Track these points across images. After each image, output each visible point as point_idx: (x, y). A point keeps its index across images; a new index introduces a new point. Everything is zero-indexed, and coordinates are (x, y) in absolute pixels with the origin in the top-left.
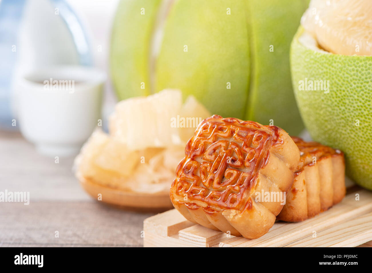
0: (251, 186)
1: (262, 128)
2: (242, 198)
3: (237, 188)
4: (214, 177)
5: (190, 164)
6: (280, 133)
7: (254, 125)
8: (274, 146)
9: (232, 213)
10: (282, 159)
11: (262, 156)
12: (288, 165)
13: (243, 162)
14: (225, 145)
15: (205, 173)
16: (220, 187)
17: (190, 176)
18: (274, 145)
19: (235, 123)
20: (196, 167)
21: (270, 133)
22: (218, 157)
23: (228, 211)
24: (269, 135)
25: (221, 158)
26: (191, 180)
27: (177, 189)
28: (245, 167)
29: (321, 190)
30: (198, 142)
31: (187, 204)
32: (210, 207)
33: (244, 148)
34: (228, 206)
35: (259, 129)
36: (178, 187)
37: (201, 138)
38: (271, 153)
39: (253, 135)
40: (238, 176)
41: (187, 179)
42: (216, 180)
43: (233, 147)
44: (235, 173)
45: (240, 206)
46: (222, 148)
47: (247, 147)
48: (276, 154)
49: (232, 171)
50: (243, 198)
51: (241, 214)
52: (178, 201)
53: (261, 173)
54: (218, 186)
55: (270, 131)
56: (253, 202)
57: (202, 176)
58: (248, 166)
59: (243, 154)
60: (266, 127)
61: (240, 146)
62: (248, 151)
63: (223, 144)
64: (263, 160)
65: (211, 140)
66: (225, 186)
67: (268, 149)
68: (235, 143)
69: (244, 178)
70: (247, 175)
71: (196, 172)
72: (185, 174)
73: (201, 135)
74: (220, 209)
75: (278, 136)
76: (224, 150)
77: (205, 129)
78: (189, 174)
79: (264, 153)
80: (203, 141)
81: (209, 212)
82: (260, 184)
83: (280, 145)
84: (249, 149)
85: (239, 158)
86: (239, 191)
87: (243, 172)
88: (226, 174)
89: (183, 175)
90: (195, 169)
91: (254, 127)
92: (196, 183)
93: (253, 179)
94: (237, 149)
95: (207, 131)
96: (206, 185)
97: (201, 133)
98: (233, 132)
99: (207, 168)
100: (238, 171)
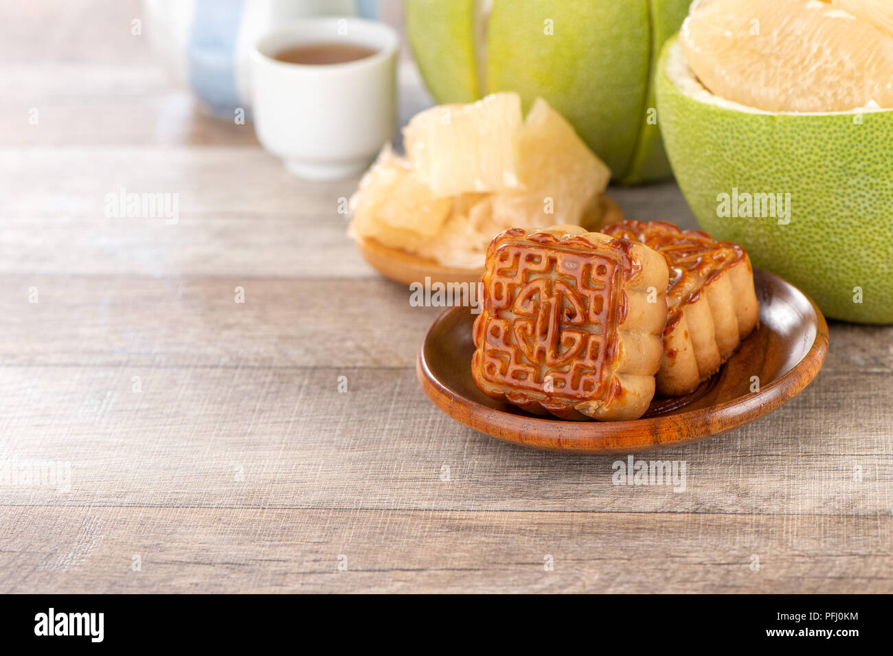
1: (599, 248)
2: (601, 381)
6: (632, 253)
8: (629, 281)
9: (592, 406)
11: (615, 300)
13: (586, 317)
16: (559, 363)
18: (628, 278)
21: (617, 257)
24: (616, 262)
28: (591, 323)
32: (551, 399)
34: (583, 396)
38: (628, 294)
39: (589, 265)
40: (585, 341)
42: (549, 354)
44: (578, 337)
45: (601, 393)
47: (584, 287)
48: (635, 290)
49: (571, 335)
50: (604, 379)
51: (608, 405)
53: (620, 330)
54: (555, 360)
55: (615, 252)
56: (621, 381)
57: (522, 345)
58: (596, 324)
59: (582, 300)
60: (607, 247)
61: (573, 286)
62: (588, 295)
63: (541, 285)
64: (618, 309)
65: (518, 280)
66: (566, 360)
67: (622, 288)
68: (562, 282)
69: (596, 345)
70: (600, 340)
71: (510, 339)
72: (492, 343)
73: (499, 271)
74: (569, 400)
75: (630, 260)
76: (546, 296)
77: (502, 260)
78: (498, 344)
79: (615, 295)
80: (505, 282)
81: (553, 408)
82: (624, 350)
83: (637, 274)
84: (590, 292)
85: (578, 309)
86: (594, 368)
87: (592, 335)
88: (563, 340)
89: (489, 347)
90: (507, 333)
91: (585, 248)
92: (516, 359)
93: (613, 347)
94: (569, 292)
95: (508, 264)
96: (534, 361)
97: (497, 269)
98: (553, 261)
99: (525, 329)
100: (582, 333)
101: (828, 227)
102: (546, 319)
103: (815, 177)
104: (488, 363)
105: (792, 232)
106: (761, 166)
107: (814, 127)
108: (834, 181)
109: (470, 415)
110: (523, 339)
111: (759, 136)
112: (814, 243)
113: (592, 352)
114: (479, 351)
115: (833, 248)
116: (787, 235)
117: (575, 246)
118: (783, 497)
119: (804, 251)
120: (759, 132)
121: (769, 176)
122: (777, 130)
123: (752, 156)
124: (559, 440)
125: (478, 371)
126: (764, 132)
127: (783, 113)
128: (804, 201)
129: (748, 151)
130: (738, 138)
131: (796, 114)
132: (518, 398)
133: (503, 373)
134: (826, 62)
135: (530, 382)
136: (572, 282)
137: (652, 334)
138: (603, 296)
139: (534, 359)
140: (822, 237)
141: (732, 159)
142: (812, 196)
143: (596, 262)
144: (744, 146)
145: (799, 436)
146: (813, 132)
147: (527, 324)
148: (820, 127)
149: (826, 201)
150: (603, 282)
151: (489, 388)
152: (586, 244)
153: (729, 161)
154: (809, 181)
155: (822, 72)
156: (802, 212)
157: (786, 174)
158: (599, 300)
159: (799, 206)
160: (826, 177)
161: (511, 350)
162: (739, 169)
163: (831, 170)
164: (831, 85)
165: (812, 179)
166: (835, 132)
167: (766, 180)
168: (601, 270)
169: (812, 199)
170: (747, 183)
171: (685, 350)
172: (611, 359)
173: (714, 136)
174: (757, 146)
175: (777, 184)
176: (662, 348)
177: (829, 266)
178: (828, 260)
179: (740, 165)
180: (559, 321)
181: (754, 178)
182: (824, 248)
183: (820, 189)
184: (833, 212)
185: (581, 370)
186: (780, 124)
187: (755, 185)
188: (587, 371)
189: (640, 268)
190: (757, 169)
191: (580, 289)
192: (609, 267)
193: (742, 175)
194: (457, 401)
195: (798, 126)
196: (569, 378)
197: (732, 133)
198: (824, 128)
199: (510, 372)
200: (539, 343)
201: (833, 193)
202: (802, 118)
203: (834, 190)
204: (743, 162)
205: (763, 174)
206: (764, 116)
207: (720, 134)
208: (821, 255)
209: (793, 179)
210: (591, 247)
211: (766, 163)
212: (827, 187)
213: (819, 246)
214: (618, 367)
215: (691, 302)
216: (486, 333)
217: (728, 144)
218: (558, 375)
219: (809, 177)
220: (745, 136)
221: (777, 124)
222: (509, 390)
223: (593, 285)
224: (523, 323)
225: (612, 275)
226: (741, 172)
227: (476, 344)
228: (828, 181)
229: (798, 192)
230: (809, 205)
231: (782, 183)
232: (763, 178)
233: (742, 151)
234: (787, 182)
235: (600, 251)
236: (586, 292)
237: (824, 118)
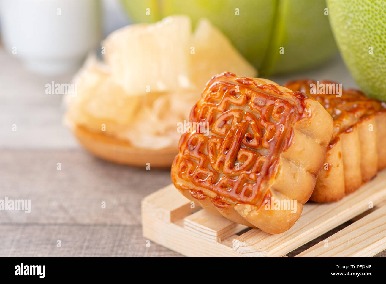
0: (270, 175)
1: (284, 95)
2: (258, 191)
3: (253, 176)
4: (225, 159)
5: (195, 138)
6: (306, 103)
7: (275, 90)
8: (299, 122)
9: (247, 209)
10: (310, 135)
11: (285, 134)
12: (318, 141)
13: (260, 142)
14: (238, 116)
15: (214, 151)
16: (232, 173)
17: (195, 154)
18: (299, 120)
19: (251, 86)
20: (203, 142)
21: (295, 103)
22: (229, 132)
23: (242, 205)
24: (293, 106)
25: (233, 132)
26: (197, 159)
27: (180, 170)
28: (263, 147)
29: (362, 158)
30: (206, 109)
31: (192, 190)
32: (219, 198)
33: (262, 122)
34: (242, 200)
35: (281, 97)
36: (181, 167)
37: (209, 103)
38: (295, 130)
39: (272, 106)
40: (255, 159)
41: (191, 157)
43: (249, 118)
44: (250, 155)
45: (256, 200)
46: (235, 120)
47: (265, 121)
48: (301, 131)
49: (246, 153)
50: (260, 190)
51: (259, 211)
52: (181, 185)
53: (283, 157)
54: (230, 171)
55: (294, 100)
56: (273, 195)
57: (210, 156)
58: (266, 148)
59: (261, 129)
60: (290, 95)
61: (257, 119)
62: (266, 127)
63: (235, 114)
64: (285, 140)
65: (221, 108)
66: (237, 172)
67: (292, 126)
68: (250, 115)
69: (261, 163)
70: (265, 160)
71: (203, 150)
72: (190, 150)
73: (209, 99)
75: (304, 108)
78: (194, 152)
79: (286, 130)
82: (281, 172)
83: (306, 119)
84: (268, 125)
85: (256, 135)
86: (256, 180)
87: (261, 156)
88: (239, 156)
89: (187, 152)
90: (202, 145)
92: (203, 164)
93: (273, 167)
95: (217, 95)
96: (215, 168)
98: (248, 98)
99: (215, 144)
100: (254, 153)
104: (183, 164)
110: (212, 151)
113: (257, 168)
114: (180, 155)
125: (175, 170)
135: (208, 183)
136: (258, 116)
143: (278, 104)
147: (218, 141)
161: (202, 158)
168: (280, 110)
180: (240, 142)
185: (246, 181)
188: (250, 182)
192: (287, 109)
214: (274, 184)
222: (192, 187)
223: (272, 120)
224: (215, 140)
235: (284, 97)
236: (265, 124)
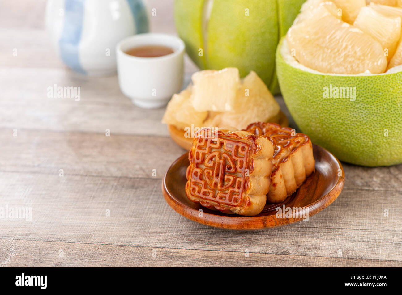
2: (241, 198)
4: (217, 182)
6: (257, 142)
9: (237, 209)
11: (249, 163)
13: (236, 169)
14: (219, 155)
18: (255, 153)
24: (250, 145)
25: (218, 166)
28: (238, 172)
34: (233, 205)
38: (254, 159)
39: (238, 146)
40: (235, 180)
42: (219, 185)
43: (225, 155)
44: (232, 178)
45: (241, 204)
46: (217, 158)
47: (236, 156)
48: (257, 158)
49: (229, 177)
51: (244, 209)
53: (251, 176)
54: (222, 188)
55: (249, 141)
56: (250, 198)
57: (207, 180)
58: (240, 173)
59: (234, 162)
60: (246, 138)
61: (230, 155)
62: (237, 160)
63: (216, 154)
64: (250, 166)
65: (207, 151)
66: (227, 188)
67: (252, 157)
68: (226, 153)
69: (240, 182)
70: (242, 180)
71: (202, 177)
72: (194, 179)
73: (198, 147)
74: (227, 206)
75: (256, 145)
76: (219, 159)
77: (200, 142)
78: (197, 179)
79: (249, 160)
80: (201, 152)
81: (220, 209)
82: (252, 185)
83: (259, 151)
84: (238, 158)
85: (232, 166)
86: (239, 192)
87: (238, 177)
88: (225, 179)
89: (193, 180)
90: (201, 175)
91: (237, 138)
92: (205, 186)
93: (247, 183)
94: (229, 158)
95: (202, 144)
96: (212, 188)
97: (197, 145)
98: (222, 144)
99: (209, 173)
100: (234, 177)
101: (347, 125)
102: (218, 169)
103: (341, 103)
104: (192, 187)
105: (331, 126)
106: (318, 97)
107: (341, 81)
108: (349, 105)
109: (184, 211)
110: (208, 178)
111: (317, 84)
112: (340, 131)
113: (238, 185)
114: (189, 182)
115: (349, 134)
116: (329, 127)
117: (232, 137)
118: (316, 248)
119: (336, 134)
120: (318, 82)
121: (321, 102)
122: (325, 82)
123: (314, 92)
124: (222, 224)
125: (188, 191)
126: (319, 82)
127: (328, 74)
128: (336, 113)
129: (312, 90)
130: (308, 84)
131: (334, 75)
132: (205, 204)
133: (199, 192)
134: (349, 52)
135: (210, 197)
136: (230, 153)
137: (265, 177)
138: (243, 161)
139: (213, 187)
140: (344, 129)
141: (306, 93)
142: (340, 111)
143: (241, 145)
144: (311, 88)
145: (328, 219)
146: (341, 84)
147: (210, 171)
148: (344, 81)
149: (346, 114)
150: (243, 154)
151: (193, 198)
152: (237, 137)
153: (304, 94)
154: (339, 105)
155: (346, 56)
156: (335, 118)
157: (329, 101)
158: (242, 162)
159: (334, 115)
160: (346, 103)
161: (203, 182)
162: (308, 98)
163: (348, 100)
164: (350, 62)
165: (340, 104)
166: (350, 84)
167: (320, 103)
168: (243, 149)
169: (340, 113)
170: (312, 104)
171: (280, 183)
172: (246, 189)
173: (298, 83)
174: (316, 88)
175: (325, 105)
176: (269, 183)
177: (347, 142)
178: (346, 139)
179: (309, 96)
180: (224, 171)
181: (315, 102)
182: (345, 134)
183: (343, 109)
184: (349, 119)
185: (233, 193)
186: (327, 79)
187: (315, 105)
188: (235, 193)
189: (260, 149)
190: (316, 98)
191: (233, 156)
192: (246, 148)
193: (309, 100)
194: (178, 204)
195: (334, 80)
196: (227, 196)
197: (306, 81)
198: (345, 82)
199: (202, 192)
200: (215, 180)
201: (349, 110)
202: (336, 77)
203: (350, 109)
204: (310, 95)
205: (318, 101)
206: (320, 75)
207: (301, 82)
208: (343, 137)
209: (331, 104)
210: (239, 138)
211: (320, 96)
212: (346, 108)
213: (342, 133)
214: (249, 192)
215: (284, 162)
216: (192, 174)
217: (304, 86)
218: (223, 195)
219: (338, 103)
220: (311, 83)
221: (325, 79)
222: (201, 200)
223: (239, 155)
224: (208, 170)
225: (248, 151)
226: (309, 99)
227: (187, 179)
228: (347, 105)
229: (334, 109)
230: (338, 115)
231: (327, 105)
232: (319, 102)
233: (310, 90)
234: (329, 105)
235: (242, 140)
236: (236, 158)
237: (346, 77)
